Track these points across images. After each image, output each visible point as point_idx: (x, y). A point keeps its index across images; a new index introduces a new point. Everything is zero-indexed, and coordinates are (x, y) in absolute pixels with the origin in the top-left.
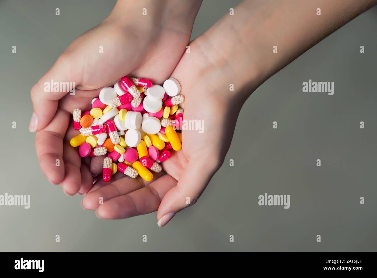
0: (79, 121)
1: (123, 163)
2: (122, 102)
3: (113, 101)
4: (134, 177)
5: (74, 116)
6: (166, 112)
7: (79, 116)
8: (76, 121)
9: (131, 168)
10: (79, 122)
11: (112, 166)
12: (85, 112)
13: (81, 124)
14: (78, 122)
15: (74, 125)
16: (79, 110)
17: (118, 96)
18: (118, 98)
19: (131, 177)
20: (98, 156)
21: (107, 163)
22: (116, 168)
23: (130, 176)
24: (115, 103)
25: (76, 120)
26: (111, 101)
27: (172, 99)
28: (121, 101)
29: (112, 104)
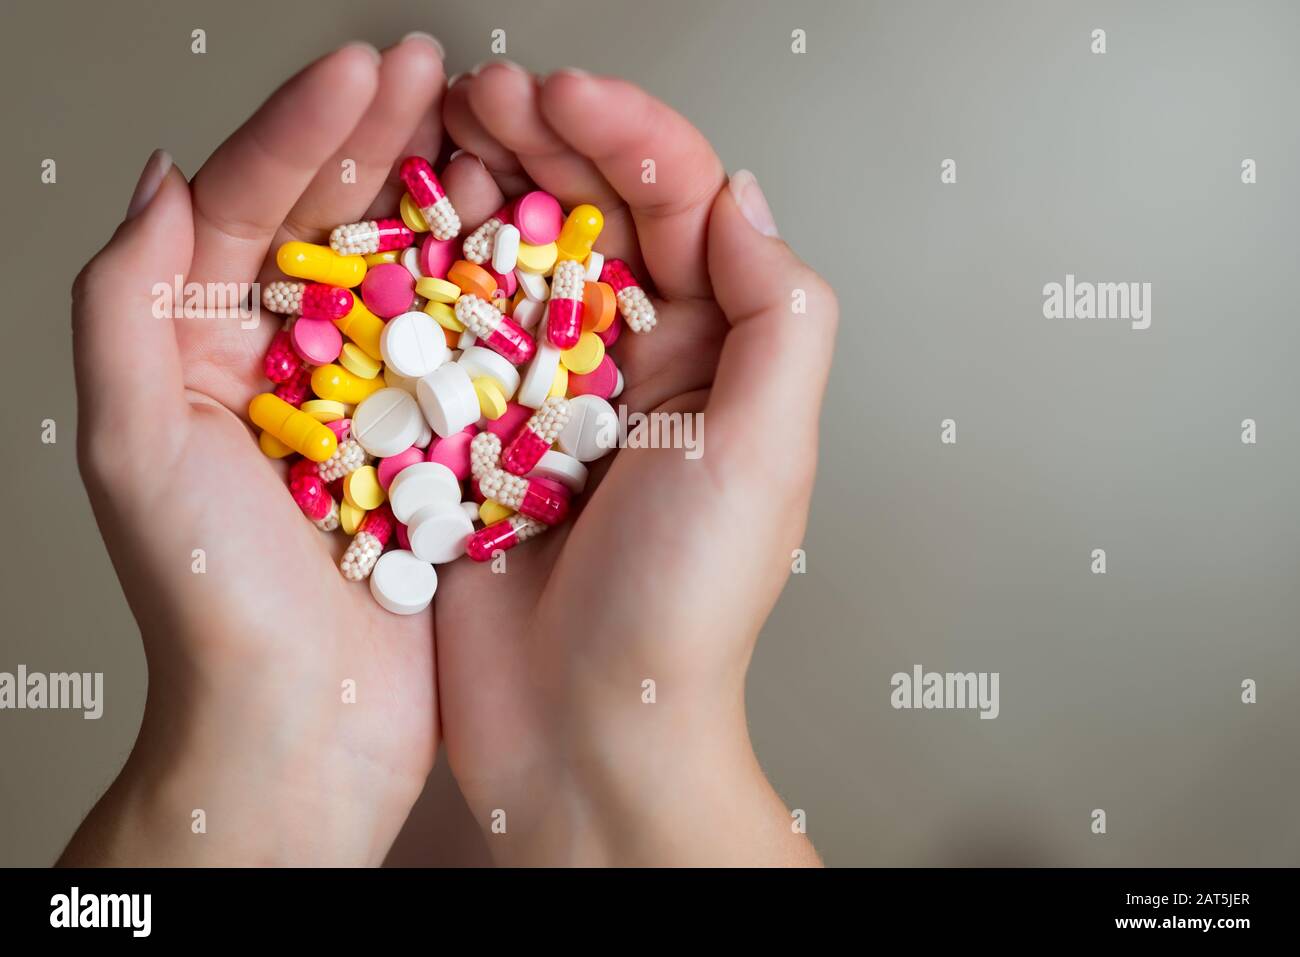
0: (620, 293)
1: (401, 251)
2: (529, 437)
3: (562, 423)
4: (337, 233)
5: (646, 301)
6: (362, 490)
7: (627, 311)
8: (628, 289)
9: (366, 251)
10: (616, 293)
11: (422, 219)
12: (619, 336)
13: (606, 288)
14: (621, 289)
15: (625, 273)
16: (642, 330)
17: (556, 446)
18: (550, 441)
19: (347, 225)
20: (486, 221)
21: (445, 218)
22: (412, 222)
23: (353, 227)
24: (551, 419)
25: (629, 294)
26: (567, 420)
27: (379, 546)
28: (535, 436)
29: (558, 413)
